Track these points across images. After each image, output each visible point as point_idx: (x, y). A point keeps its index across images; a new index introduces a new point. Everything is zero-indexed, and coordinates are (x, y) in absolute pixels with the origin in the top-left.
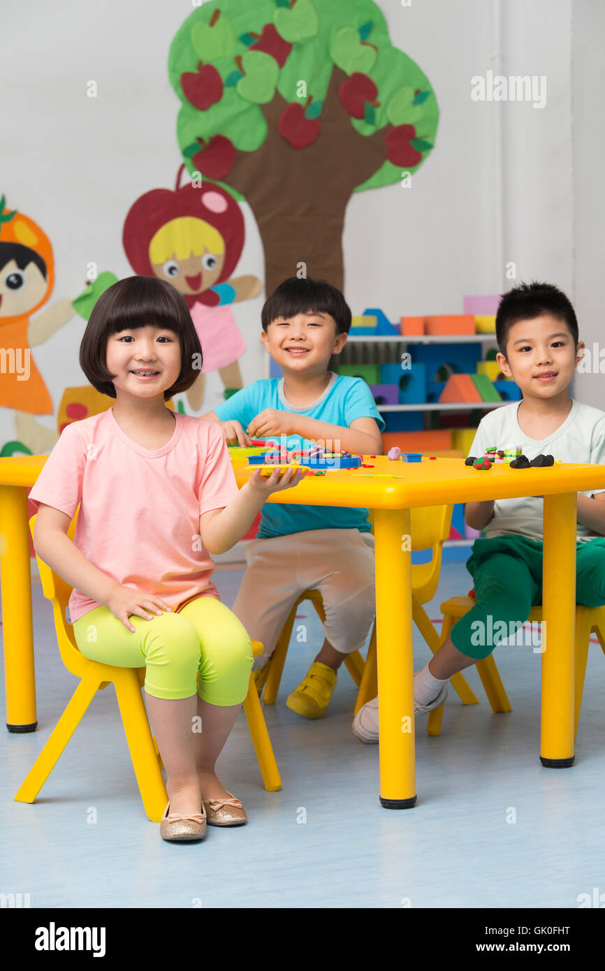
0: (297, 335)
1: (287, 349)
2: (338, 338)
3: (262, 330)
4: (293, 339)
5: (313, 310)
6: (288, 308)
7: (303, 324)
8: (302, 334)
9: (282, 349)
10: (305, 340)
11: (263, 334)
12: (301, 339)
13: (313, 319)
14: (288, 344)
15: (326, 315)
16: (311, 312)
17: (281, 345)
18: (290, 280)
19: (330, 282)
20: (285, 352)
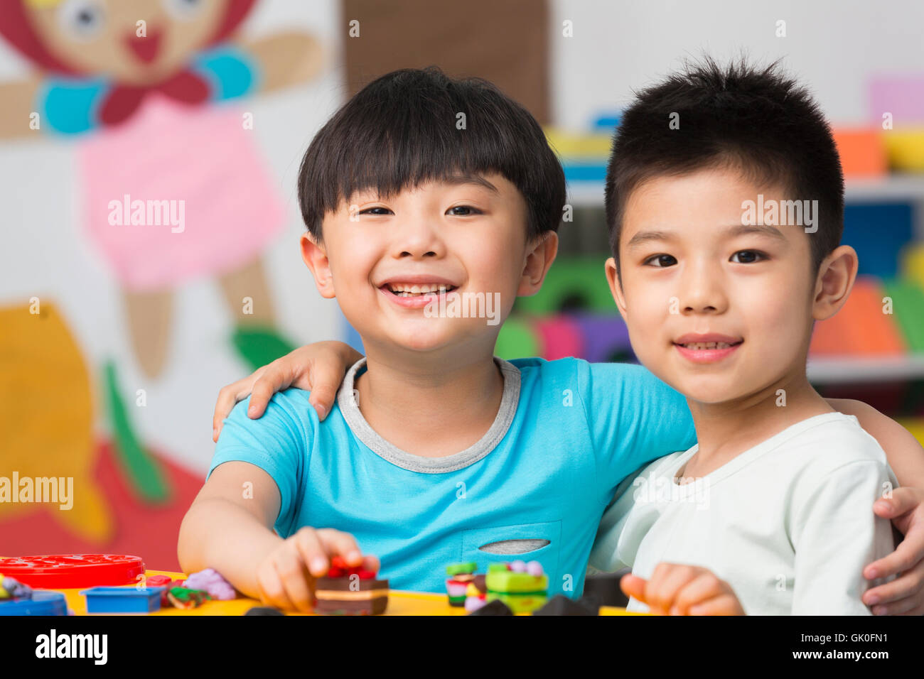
0: (415, 242)
1: (387, 286)
2: (531, 249)
3: (302, 230)
4: (405, 254)
5: (464, 168)
6: (391, 162)
7: (432, 209)
8: (434, 238)
9: (374, 286)
10: (444, 256)
11: (305, 243)
12: (431, 254)
13: (461, 194)
14: (390, 269)
15: (497, 180)
16: (458, 173)
17: (369, 275)
18: (389, 77)
19: (506, 88)
20: (384, 296)
